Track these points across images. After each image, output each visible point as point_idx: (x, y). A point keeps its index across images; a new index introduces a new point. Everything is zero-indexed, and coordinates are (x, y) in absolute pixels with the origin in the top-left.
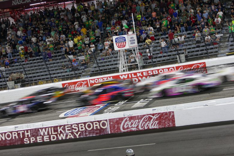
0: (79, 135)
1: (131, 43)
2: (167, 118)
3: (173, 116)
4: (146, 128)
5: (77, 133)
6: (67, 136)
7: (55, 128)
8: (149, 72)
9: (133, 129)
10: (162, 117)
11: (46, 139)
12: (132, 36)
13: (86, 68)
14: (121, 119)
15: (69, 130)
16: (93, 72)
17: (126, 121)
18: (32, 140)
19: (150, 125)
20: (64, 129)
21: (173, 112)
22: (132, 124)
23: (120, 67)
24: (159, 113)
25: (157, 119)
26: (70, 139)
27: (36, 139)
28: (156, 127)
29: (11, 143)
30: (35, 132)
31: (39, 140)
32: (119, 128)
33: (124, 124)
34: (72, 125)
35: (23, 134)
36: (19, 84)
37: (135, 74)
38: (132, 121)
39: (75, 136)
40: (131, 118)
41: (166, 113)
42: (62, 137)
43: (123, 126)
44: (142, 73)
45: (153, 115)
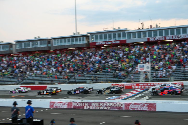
0: (110, 109)
1: (147, 69)
2: (152, 106)
3: (155, 106)
4: (142, 110)
5: (109, 107)
6: (104, 108)
7: (99, 104)
8: (154, 84)
9: (136, 109)
10: (150, 105)
11: (94, 108)
12: (148, 65)
13: (125, 78)
14: (130, 104)
15: (105, 105)
16: (128, 80)
17: (132, 105)
18: (88, 108)
19: (144, 108)
20: (103, 104)
21: (155, 104)
22: (135, 106)
23: (141, 80)
24: (149, 103)
25: (147, 106)
26: (105, 110)
27: (90, 108)
28: (147, 110)
29: (78, 108)
30: (90, 104)
31: (91, 108)
32: (128, 108)
33: (131, 106)
34: (107, 103)
35: (84, 104)
36: (92, 82)
37: (147, 84)
38: (135, 105)
39: (108, 109)
40: (135, 104)
41: (152, 104)
42: (102, 108)
43: (131, 107)
44: (151, 84)
45: (146, 104)
